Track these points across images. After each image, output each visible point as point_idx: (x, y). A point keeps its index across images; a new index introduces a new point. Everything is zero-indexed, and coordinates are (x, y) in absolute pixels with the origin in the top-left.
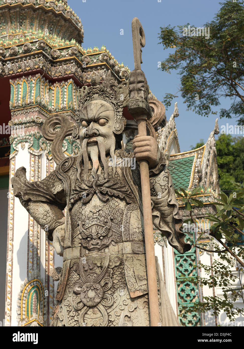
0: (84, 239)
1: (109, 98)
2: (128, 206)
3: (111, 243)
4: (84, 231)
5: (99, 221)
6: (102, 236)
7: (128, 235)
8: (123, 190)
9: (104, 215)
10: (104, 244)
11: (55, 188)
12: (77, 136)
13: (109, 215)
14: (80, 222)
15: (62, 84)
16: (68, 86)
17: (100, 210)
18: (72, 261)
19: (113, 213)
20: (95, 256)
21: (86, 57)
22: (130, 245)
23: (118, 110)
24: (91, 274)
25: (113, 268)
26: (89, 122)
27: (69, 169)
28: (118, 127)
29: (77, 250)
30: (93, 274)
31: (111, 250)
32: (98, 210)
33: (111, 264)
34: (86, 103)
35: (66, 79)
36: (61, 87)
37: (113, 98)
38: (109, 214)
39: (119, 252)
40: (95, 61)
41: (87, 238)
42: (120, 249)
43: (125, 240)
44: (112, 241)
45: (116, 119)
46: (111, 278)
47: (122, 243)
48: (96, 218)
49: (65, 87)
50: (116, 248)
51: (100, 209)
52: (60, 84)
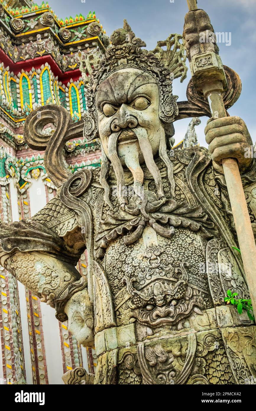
0: (138, 308)
1: (147, 63)
2: (210, 241)
3: (193, 309)
4: (139, 293)
5: (164, 273)
6: (174, 299)
7: (220, 294)
8: (196, 215)
9: (171, 262)
10: (180, 315)
11: (61, 226)
12: (95, 133)
13: (181, 260)
14: (126, 278)
15: (31, 72)
16: (41, 75)
17: (161, 253)
18: (121, 351)
19: (187, 257)
20: (167, 337)
21: (64, 31)
22: (229, 311)
23: (164, 84)
24: (164, 372)
25: (206, 356)
26: (116, 105)
27: (86, 191)
28: (168, 110)
29: (128, 330)
30: (167, 372)
31: (195, 323)
32: (159, 253)
33: (200, 349)
34: (104, 76)
35: (38, 64)
36: (30, 77)
37: (154, 64)
38: (180, 258)
39: (210, 325)
40: (80, 36)
41: (145, 306)
42: (211, 320)
43: (218, 302)
44: (195, 306)
45: (162, 97)
46: (205, 375)
47: (213, 309)
48: (158, 267)
49: (38, 76)
50: (204, 318)
51: (162, 251)
52: (29, 72)
